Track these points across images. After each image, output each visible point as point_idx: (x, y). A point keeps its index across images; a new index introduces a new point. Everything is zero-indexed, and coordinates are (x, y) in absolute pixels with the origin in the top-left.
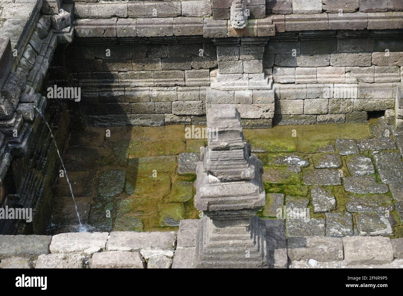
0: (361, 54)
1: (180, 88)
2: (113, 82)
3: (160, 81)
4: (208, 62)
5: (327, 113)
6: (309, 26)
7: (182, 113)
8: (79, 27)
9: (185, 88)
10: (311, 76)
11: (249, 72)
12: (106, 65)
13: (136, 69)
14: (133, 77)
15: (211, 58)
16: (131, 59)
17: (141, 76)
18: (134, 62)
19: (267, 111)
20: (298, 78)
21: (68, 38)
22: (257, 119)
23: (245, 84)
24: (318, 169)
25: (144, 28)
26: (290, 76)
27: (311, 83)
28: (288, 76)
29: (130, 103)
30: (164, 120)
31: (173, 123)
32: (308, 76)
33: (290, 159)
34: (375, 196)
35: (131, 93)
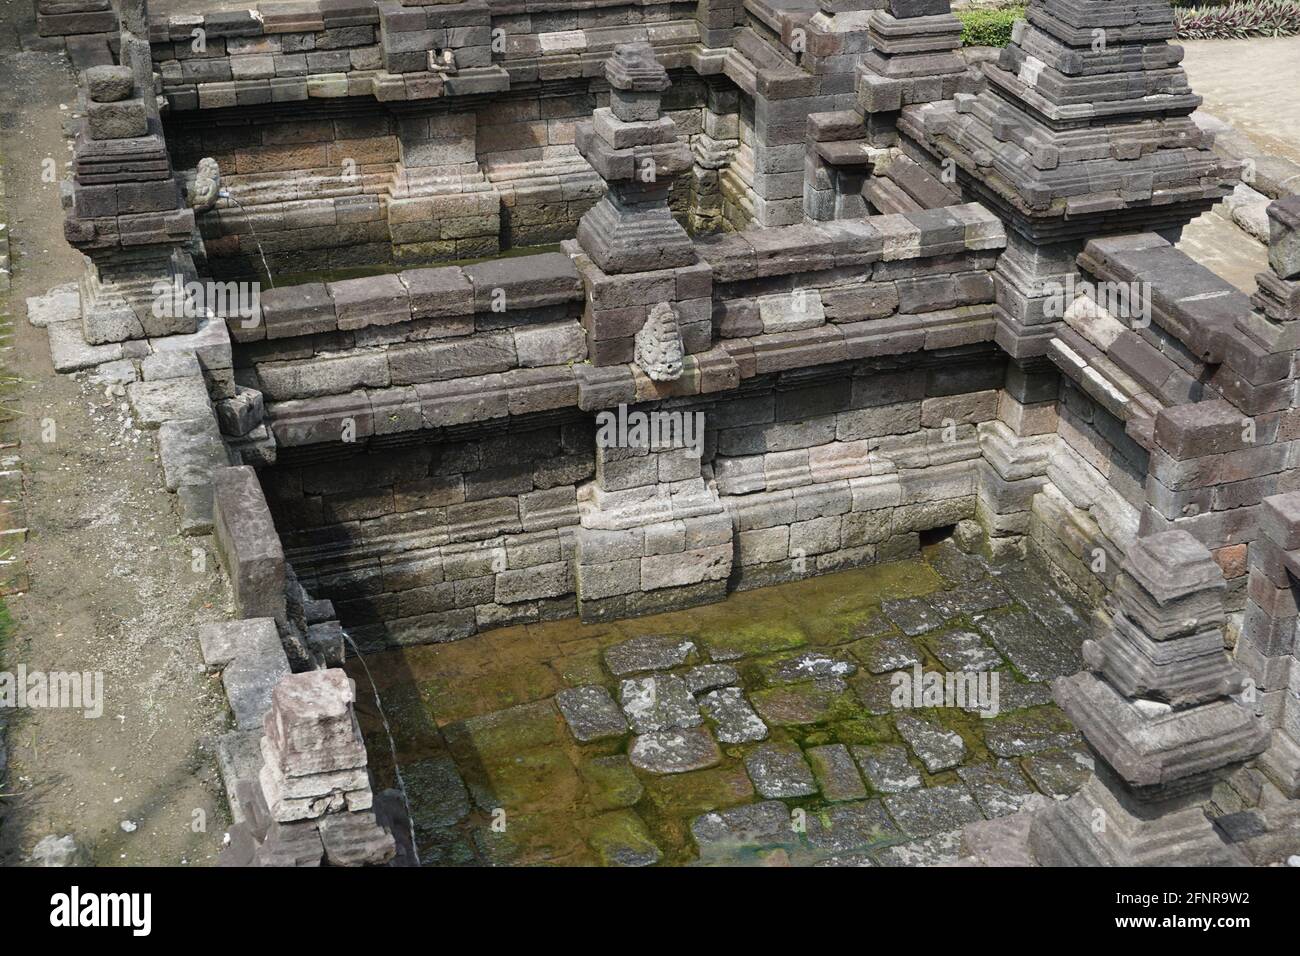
0: (899, 406)
1: (511, 539)
2: (349, 547)
3: (463, 530)
4: (573, 468)
5: (839, 548)
6: (808, 358)
7: (519, 597)
8: (279, 422)
9: (524, 537)
10: (799, 469)
11: (670, 479)
12: (330, 508)
13: (403, 509)
14: (397, 527)
15: (580, 459)
16: (392, 487)
17: (416, 524)
18: (399, 493)
19: (717, 562)
20: (772, 478)
21: (268, 453)
22: (695, 584)
23: (665, 508)
24: (880, 674)
25: (441, 405)
26: (755, 476)
27: (801, 485)
28: (750, 477)
29: (395, 592)
30: (475, 621)
31: (496, 625)
32: (793, 470)
33: (808, 663)
34: (1032, 711)
35: (397, 568)
